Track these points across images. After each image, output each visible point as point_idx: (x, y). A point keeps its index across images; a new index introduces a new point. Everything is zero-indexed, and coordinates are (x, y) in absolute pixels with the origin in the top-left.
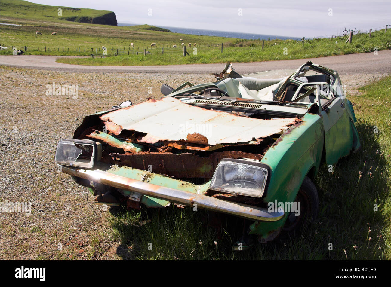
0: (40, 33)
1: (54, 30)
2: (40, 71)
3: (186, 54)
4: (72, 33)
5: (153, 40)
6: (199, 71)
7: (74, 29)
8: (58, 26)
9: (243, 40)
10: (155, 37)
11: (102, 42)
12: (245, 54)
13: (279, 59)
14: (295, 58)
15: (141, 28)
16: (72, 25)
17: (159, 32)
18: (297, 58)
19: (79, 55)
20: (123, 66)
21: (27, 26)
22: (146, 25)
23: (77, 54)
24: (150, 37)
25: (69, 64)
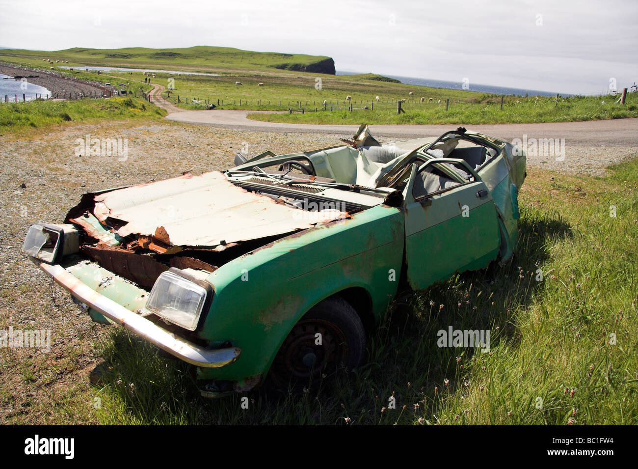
0: (240, 84)
1: (259, 80)
2: (215, 129)
3: (401, 111)
4: (280, 84)
5: (377, 93)
6: (403, 134)
7: (283, 78)
8: (265, 75)
9: (492, 96)
10: (380, 89)
11: (313, 94)
12: (475, 114)
13: (520, 122)
14: (541, 122)
15: (363, 77)
16: (281, 74)
17: (386, 83)
18: (543, 121)
19: (278, 110)
20: (319, 124)
21: (231, 76)
22: (371, 73)
23: (276, 109)
24: (373, 89)
25: (259, 120)
